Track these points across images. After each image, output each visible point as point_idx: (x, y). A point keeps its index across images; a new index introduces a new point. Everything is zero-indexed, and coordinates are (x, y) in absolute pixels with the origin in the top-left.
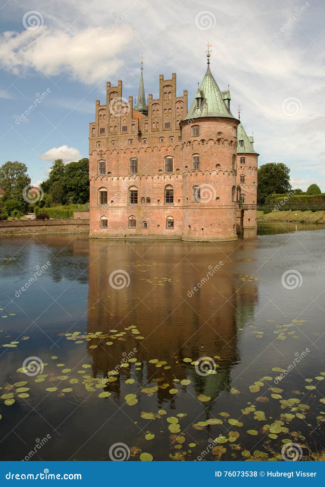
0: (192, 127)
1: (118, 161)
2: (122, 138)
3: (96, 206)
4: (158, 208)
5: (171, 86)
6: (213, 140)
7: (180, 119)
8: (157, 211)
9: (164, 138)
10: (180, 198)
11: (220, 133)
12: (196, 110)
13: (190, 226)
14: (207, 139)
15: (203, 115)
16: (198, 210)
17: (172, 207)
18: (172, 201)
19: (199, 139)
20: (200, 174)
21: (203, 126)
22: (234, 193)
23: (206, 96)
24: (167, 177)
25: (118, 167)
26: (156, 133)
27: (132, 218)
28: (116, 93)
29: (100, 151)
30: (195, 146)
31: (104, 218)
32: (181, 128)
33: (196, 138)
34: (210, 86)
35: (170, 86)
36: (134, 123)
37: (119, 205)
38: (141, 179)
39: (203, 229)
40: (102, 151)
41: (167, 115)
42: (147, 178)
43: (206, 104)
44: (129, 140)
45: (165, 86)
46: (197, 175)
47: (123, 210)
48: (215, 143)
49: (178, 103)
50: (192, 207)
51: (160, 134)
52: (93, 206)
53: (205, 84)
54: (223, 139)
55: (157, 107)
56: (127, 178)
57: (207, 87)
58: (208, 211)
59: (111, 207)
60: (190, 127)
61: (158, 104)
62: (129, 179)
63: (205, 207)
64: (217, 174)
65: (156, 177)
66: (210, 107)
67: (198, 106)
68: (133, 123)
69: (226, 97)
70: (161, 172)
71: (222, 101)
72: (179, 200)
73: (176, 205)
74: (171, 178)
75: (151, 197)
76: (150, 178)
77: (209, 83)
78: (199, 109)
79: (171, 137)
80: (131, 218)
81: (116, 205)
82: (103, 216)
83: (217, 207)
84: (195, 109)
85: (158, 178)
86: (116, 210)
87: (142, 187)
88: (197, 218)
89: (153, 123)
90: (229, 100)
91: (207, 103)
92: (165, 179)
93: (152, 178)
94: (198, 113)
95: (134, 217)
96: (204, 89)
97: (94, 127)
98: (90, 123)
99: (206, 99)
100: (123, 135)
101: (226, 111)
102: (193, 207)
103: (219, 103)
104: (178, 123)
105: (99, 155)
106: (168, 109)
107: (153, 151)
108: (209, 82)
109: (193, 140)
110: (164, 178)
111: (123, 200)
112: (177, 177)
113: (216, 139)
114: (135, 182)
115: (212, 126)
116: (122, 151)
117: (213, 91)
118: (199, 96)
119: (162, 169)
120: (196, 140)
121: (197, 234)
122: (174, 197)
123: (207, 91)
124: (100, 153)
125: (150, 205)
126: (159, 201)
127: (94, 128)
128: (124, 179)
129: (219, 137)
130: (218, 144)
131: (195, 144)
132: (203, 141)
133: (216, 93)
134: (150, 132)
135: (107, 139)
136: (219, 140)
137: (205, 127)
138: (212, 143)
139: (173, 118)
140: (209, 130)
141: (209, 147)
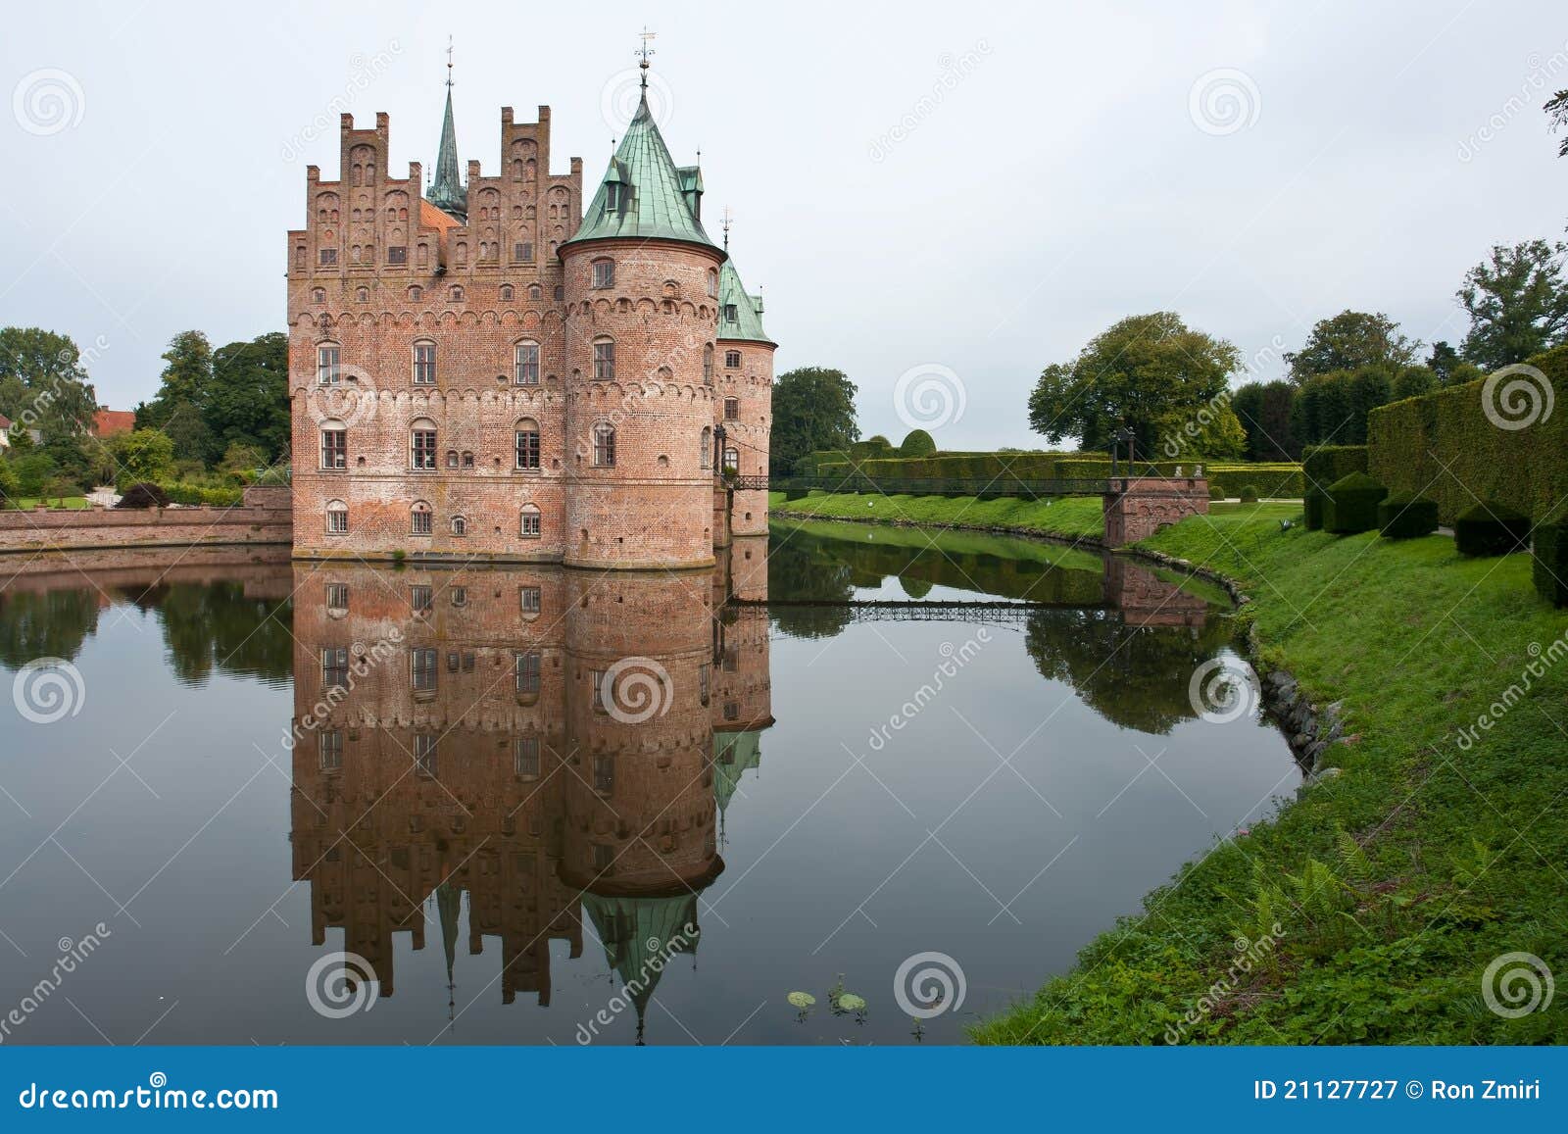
0: (593, 261)
1: (377, 346)
2: (388, 281)
3: (313, 472)
4: (497, 480)
5: (536, 143)
6: (651, 301)
7: (559, 237)
8: (491, 489)
9: (513, 287)
10: (556, 457)
11: (670, 283)
12: (606, 216)
13: (585, 532)
14: (633, 298)
15: (625, 231)
16: (609, 489)
17: (535, 480)
18: (536, 462)
19: (612, 295)
20: (612, 391)
21: (624, 262)
22: (705, 446)
23: (635, 180)
24: (522, 396)
25: (379, 363)
26: (490, 272)
27: (422, 507)
28: (369, 149)
29: (322, 316)
30: (601, 314)
31: (336, 507)
32: (562, 262)
33: (606, 294)
34: (645, 151)
35: (532, 141)
36: (426, 241)
37: (382, 471)
38: (444, 398)
39: (621, 540)
40: (329, 315)
41: (521, 223)
42: (462, 398)
43: (634, 200)
44: (410, 288)
45: (519, 141)
46: (605, 394)
47: (390, 485)
48: (656, 310)
49: (554, 191)
50: (591, 481)
51: (502, 277)
52: (302, 470)
53: (633, 145)
54: (680, 299)
55: (494, 201)
56: (402, 397)
57: (638, 151)
58: (635, 492)
59: (357, 476)
60: (588, 262)
61: (497, 190)
62: (411, 398)
63: (627, 482)
64: (662, 393)
65: (488, 395)
66: (645, 210)
67: (612, 204)
68: (421, 240)
69: (690, 186)
70: (501, 383)
71: (679, 197)
72: (556, 461)
73: (546, 475)
74: (531, 399)
75: (476, 449)
76: (471, 398)
77: (645, 144)
78: (615, 215)
79: (534, 288)
80: (416, 508)
81: (373, 470)
82: (333, 501)
83: (661, 482)
84: (601, 215)
85: (496, 398)
86: (374, 485)
87: (448, 422)
88: (606, 510)
89: (483, 243)
90: (699, 194)
91: (637, 197)
92: (517, 403)
93: (479, 399)
94: (611, 225)
95: (425, 505)
96: (630, 160)
97: (302, 244)
98: (290, 233)
99: (634, 187)
100: (393, 274)
101: (688, 223)
102: (595, 481)
103: (671, 201)
104: (554, 248)
105: (320, 326)
106: (525, 207)
107: (479, 322)
108: (645, 138)
109: (595, 299)
110: (514, 398)
111: (394, 457)
112: (550, 398)
113: (657, 299)
114: (428, 406)
115: (650, 262)
116: (390, 320)
117: (654, 165)
118: (615, 177)
119: (507, 376)
120: (604, 299)
121: (606, 552)
122: (542, 452)
123: (637, 165)
124: (322, 320)
125: (470, 473)
126: (497, 460)
127: (304, 248)
128: (395, 398)
129: (668, 293)
130: (665, 313)
131: (600, 311)
132: (624, 301)
133: (663, 172)
134: (472, 265)
135: (344, 280)
136: (668, 302)
137: (631, 265)
138: (649, 308)
139: (539, 233)
140: (641, 274)
141: (640, 320)
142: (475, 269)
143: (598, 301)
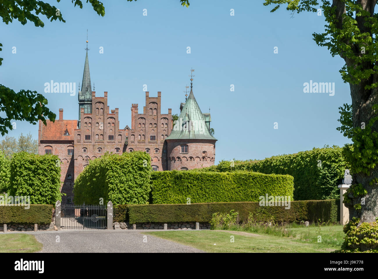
0: (181, 145)
2: (108, 146)
5: (157, 104)
6: (199, 157)
7: (165, 134)
9: (150, 149)
11: (204, 152)
12: (184, 131)
14: (194, 157)
15: (191, 137)
19: (188, 156)
21: (191, 146)
23: (192, 119)
26: (142, 144)
28: (102, 103)
29: (86, 157)
30: (184, 161)
32: (166, 142)
33: (185, 155)
34: (194, 109)
35: (155, 103)
36: (121, 134)
41: (152, 129)
44: (116, 149)
45: (151, 102)
48: (200, 160)
49: (162, 119)
51: (146, 146)
53: (190, 107)
54: (207, 156)
57: (192, 109)
60: (179, 145)
68: (119, 133)
69: (207, 120)
77: (194, 107)
78: (187, 131)
79: (157, 149)
94: (186, 135)
96: (190, 112)
97: (79, 133)
98: (75, 129)
100: (110, 144)
104: (163, 137)
105: (85, 160)
106: (153, 124)
108: (193, 105)
113: (201, 157)
115: (199, 146)
118: (187, 119)
120: (185, 157)
124: (85, 158)
127: (80, 135)
129: (204, 155)
130: (203, 161)
131: (184, 160)
132: (191, 158)
133: (200, 116)
134: (136, 143)
135: (94, 145)
136: (204, 158)
137: (192, 147)
138: (198, 159)
139: (158, 132)
140: (196, 149)
141: (196, 163)
142: (137, 143)
143: (183, 157)
